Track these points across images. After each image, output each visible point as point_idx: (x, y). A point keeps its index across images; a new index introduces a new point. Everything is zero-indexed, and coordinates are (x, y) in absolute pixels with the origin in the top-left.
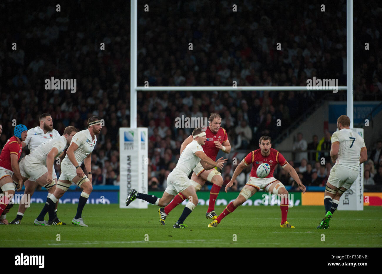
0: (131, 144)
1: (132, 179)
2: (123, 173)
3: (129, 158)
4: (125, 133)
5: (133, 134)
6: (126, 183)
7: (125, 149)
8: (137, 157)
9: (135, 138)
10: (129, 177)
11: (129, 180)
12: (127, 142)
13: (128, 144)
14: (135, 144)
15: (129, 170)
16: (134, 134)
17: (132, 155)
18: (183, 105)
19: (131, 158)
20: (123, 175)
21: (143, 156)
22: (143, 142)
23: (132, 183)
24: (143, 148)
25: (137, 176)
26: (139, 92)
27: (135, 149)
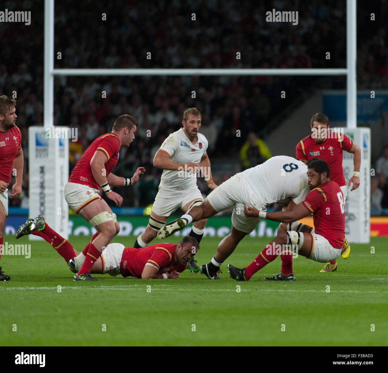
0: (45, 150)
1: (47, 199)
2: (34, 190)
3: (42, 170)
4: (37, 135)
6: (38, 205)
7: (37, 156)
8: (53, 169)
10: (42, 196)
11: (42, 201)
12: (40, 148)
13: (41, 150)
14: (50, 149)
15: (42, 186)
17: (47, 165)
19: (46, 170)
20: (34, 194)
21: (62, 167)
22: (62, 148)
23: (46, 205)
24: (62, 156)
25: (53, 195)
26: (56, 77)
27: (50, 156)
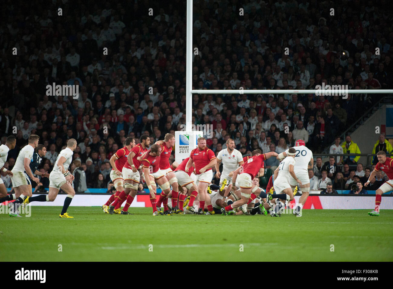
0: (186, 147)
4: (180, 136)
5: (188, 137)
7: (180, 152)
9: (190, 141)
13: (183, 147)
14: (190, 147)
16: (190, 138)
18: (239, 108)
26: (194, 95)
